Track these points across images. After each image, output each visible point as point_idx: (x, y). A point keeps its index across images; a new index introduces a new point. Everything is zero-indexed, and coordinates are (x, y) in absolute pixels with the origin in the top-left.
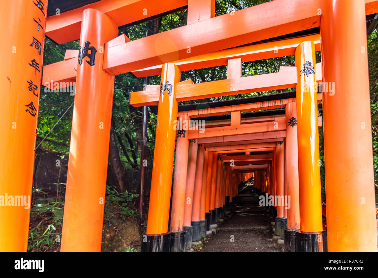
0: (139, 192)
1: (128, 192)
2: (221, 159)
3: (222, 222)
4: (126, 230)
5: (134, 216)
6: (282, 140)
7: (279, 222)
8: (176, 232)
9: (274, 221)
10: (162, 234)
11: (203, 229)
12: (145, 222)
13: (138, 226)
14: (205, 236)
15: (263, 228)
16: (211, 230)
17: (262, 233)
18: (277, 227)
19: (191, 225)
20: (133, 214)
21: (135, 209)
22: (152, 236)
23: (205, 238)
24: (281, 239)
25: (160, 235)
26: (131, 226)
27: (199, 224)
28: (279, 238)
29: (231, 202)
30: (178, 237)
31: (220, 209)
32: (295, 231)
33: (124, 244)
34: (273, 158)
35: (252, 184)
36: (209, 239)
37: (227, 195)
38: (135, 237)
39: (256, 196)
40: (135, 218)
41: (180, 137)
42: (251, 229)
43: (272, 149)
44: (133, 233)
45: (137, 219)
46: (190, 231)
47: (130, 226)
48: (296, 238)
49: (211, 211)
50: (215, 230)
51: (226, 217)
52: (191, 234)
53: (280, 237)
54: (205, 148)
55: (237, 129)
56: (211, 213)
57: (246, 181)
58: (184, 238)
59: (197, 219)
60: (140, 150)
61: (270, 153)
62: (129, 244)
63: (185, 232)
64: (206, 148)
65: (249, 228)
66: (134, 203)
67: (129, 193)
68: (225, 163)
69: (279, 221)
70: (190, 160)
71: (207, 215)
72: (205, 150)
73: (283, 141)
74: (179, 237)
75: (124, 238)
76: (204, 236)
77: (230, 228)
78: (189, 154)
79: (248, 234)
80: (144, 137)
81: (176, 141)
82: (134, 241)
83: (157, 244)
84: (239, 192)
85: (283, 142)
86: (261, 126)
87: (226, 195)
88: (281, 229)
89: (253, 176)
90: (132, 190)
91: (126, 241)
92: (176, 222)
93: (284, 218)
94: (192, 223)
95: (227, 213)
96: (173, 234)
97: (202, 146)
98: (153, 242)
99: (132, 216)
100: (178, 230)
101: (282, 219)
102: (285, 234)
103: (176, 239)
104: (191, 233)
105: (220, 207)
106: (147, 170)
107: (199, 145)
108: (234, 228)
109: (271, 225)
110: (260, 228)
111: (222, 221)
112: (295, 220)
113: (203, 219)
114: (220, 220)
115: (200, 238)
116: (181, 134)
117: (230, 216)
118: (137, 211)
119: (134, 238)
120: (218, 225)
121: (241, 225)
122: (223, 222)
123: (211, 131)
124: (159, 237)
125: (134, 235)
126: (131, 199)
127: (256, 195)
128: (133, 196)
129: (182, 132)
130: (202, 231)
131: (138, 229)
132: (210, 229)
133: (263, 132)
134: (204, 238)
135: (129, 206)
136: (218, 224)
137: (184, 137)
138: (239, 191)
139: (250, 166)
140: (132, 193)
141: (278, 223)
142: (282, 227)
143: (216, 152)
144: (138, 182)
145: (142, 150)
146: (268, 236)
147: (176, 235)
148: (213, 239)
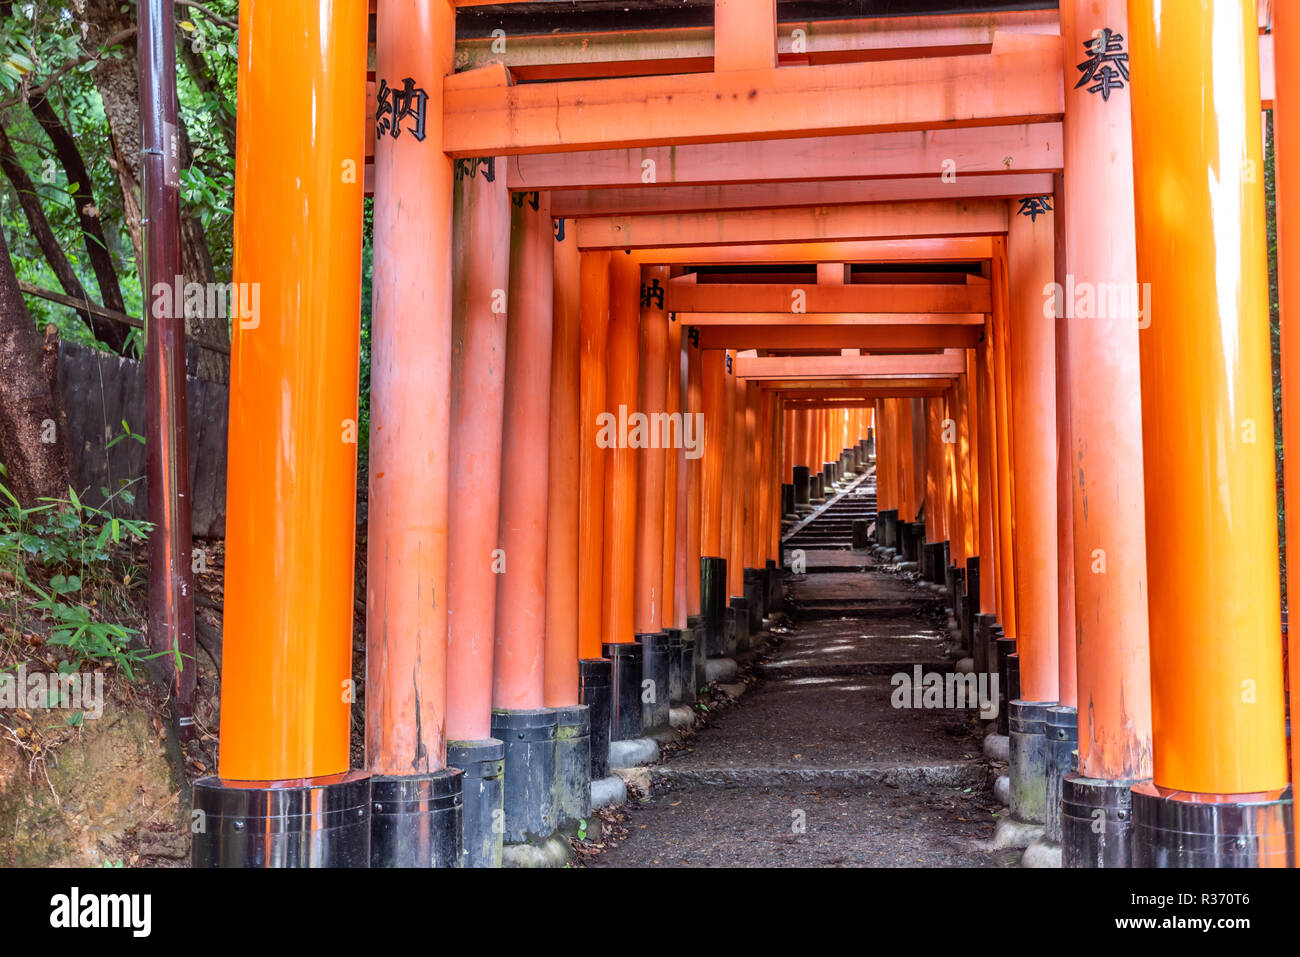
0: (149, 507)
1: (82, 501)
2: (660, 306)
3: (682, 726)
4: (88, 751)
5: (134, 664)
6: (1044, 185)
7: (1030, 737)
8: (400, 774)
9: (1003, 731)
10: (317, 780)
11: (570, 767)
12: (202, 710)
13: (162, 731)
14: (584, 809)
15: (937, 770)
16: (620, 776)
17: (929, 805)
18: (1024, 764)
19: (496, 733)
20: (122, 650)
21: (134, 616)
22: (254, 788)
23: (583, 826)
24: (1046, 840)
25: (307, 784)
26: (115, 731)
27: (543, 733)
28: (1034, 838)
29: (735, 602)
30: (418, 804)
31: (667, 640)
32: (1123, 791)
33: (84, 840)
34: (991, 312)
35: (864, 484)
36: (608, 831)
37: (714, 554)
38: (146, 801)
39: (894, 568)
40: (142, 681)
41: (395, 134)
42: (862, 777)
43: (982, 248)
44: (132, 776)
45: (149, 682)
46: (486, 774)
47: (111, 726)
48: (1129, 833)
49: (615, 653)
50: (639, 776)
51: (712, 699)
52: (494, 792)
53: (1039, 832)
54: (558, 218)
55: (753, 94)
56: (616, 664)
57: (827, 467)
58: (453, 812)
59: (525, 698)
60: (135, 220)
61: (970, 278)
62: (114, 845)
63: (459, 778)
64: (562, 218)
65: (849, 770)
66: (127, 578)
67: (91, 512)
68: (693, 333)
69: (1030, 730)
70: (464, 298)
71: (594, 677)
72: (561, 237)
73: (1047, 196)
74: (424, 806)
75: (82, 807)
76: (575, 812)
77: (733, 769)
78: (461, 258)
79: (847, 809)
80: (162, 129)
81: (370, 160)
82: (140, 824)
83: (290, 844)
84: (784, 539)
85: (1050, 202)
86: (908, 83)
87: (704, 553)
88: (1042, 780)
89: (870, 431)
90: (105, 491)
91: (94, 826)
92: (398, 709)
93: (1064, 710)
94: (501, 725)
95: (714, 668)
96: (385, 789)
97: (535, 205)
98: (263, 830)
99: (121, 660)
100: (415, 764)
101: (1052, 716)
102: (1069, 809)
103: (401, 817)
104: (497, 787)
105: (668, 626)
106: (195, 359)
107: (522, 201)
108: (760, 769)
109: (986, 757)
110: (922, 775)
111: (685, 724)
112: (1124, 721)
113: (568, 700)
114: (673, 713)
115: (553, 822)
116: (402, 114)
117: (734, 691)
118: (150, 634)
119: (139, 805)
120: (660, 744)
121: (803, 752)
122: (693, 726)
123: (592, 104)
124: (298, 799)
125: (141, 791)
126: (105, 551)
127: (891, 562)
128: (114, 529)
129: (408, 103)
130: (561, 779)
131: (163, 751)
132: (613, 769)
133: (924, 127)
134: (579, 824)
135: (95, 595)
136: (662, 738)
137: (420, 134)
138: (784, 529)
139: (851, 362)
140: (106, 508)
141: (1029, 741)
142: (1050, 768)
143: (628, 249)
144: (143, 440)
145: (150, 216)
146: (967, 822)
147: (404, 790)
148: (632, 830)
